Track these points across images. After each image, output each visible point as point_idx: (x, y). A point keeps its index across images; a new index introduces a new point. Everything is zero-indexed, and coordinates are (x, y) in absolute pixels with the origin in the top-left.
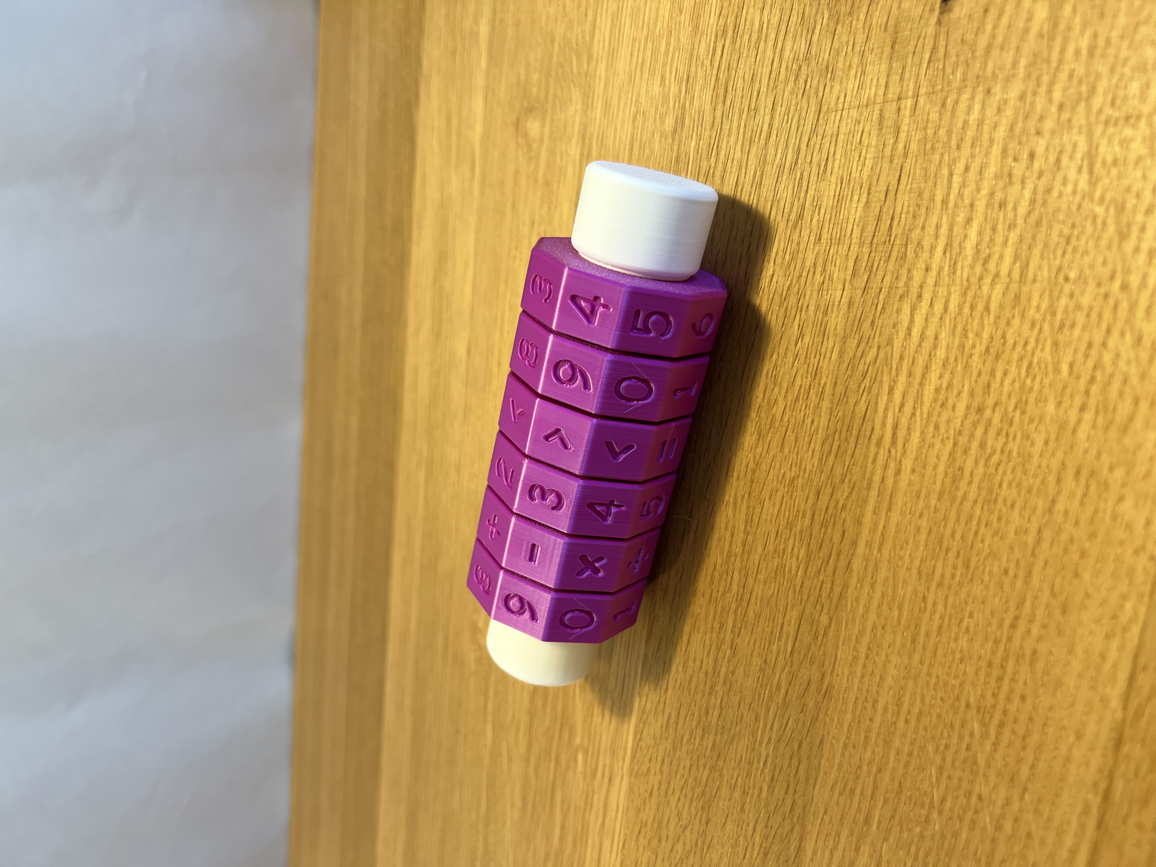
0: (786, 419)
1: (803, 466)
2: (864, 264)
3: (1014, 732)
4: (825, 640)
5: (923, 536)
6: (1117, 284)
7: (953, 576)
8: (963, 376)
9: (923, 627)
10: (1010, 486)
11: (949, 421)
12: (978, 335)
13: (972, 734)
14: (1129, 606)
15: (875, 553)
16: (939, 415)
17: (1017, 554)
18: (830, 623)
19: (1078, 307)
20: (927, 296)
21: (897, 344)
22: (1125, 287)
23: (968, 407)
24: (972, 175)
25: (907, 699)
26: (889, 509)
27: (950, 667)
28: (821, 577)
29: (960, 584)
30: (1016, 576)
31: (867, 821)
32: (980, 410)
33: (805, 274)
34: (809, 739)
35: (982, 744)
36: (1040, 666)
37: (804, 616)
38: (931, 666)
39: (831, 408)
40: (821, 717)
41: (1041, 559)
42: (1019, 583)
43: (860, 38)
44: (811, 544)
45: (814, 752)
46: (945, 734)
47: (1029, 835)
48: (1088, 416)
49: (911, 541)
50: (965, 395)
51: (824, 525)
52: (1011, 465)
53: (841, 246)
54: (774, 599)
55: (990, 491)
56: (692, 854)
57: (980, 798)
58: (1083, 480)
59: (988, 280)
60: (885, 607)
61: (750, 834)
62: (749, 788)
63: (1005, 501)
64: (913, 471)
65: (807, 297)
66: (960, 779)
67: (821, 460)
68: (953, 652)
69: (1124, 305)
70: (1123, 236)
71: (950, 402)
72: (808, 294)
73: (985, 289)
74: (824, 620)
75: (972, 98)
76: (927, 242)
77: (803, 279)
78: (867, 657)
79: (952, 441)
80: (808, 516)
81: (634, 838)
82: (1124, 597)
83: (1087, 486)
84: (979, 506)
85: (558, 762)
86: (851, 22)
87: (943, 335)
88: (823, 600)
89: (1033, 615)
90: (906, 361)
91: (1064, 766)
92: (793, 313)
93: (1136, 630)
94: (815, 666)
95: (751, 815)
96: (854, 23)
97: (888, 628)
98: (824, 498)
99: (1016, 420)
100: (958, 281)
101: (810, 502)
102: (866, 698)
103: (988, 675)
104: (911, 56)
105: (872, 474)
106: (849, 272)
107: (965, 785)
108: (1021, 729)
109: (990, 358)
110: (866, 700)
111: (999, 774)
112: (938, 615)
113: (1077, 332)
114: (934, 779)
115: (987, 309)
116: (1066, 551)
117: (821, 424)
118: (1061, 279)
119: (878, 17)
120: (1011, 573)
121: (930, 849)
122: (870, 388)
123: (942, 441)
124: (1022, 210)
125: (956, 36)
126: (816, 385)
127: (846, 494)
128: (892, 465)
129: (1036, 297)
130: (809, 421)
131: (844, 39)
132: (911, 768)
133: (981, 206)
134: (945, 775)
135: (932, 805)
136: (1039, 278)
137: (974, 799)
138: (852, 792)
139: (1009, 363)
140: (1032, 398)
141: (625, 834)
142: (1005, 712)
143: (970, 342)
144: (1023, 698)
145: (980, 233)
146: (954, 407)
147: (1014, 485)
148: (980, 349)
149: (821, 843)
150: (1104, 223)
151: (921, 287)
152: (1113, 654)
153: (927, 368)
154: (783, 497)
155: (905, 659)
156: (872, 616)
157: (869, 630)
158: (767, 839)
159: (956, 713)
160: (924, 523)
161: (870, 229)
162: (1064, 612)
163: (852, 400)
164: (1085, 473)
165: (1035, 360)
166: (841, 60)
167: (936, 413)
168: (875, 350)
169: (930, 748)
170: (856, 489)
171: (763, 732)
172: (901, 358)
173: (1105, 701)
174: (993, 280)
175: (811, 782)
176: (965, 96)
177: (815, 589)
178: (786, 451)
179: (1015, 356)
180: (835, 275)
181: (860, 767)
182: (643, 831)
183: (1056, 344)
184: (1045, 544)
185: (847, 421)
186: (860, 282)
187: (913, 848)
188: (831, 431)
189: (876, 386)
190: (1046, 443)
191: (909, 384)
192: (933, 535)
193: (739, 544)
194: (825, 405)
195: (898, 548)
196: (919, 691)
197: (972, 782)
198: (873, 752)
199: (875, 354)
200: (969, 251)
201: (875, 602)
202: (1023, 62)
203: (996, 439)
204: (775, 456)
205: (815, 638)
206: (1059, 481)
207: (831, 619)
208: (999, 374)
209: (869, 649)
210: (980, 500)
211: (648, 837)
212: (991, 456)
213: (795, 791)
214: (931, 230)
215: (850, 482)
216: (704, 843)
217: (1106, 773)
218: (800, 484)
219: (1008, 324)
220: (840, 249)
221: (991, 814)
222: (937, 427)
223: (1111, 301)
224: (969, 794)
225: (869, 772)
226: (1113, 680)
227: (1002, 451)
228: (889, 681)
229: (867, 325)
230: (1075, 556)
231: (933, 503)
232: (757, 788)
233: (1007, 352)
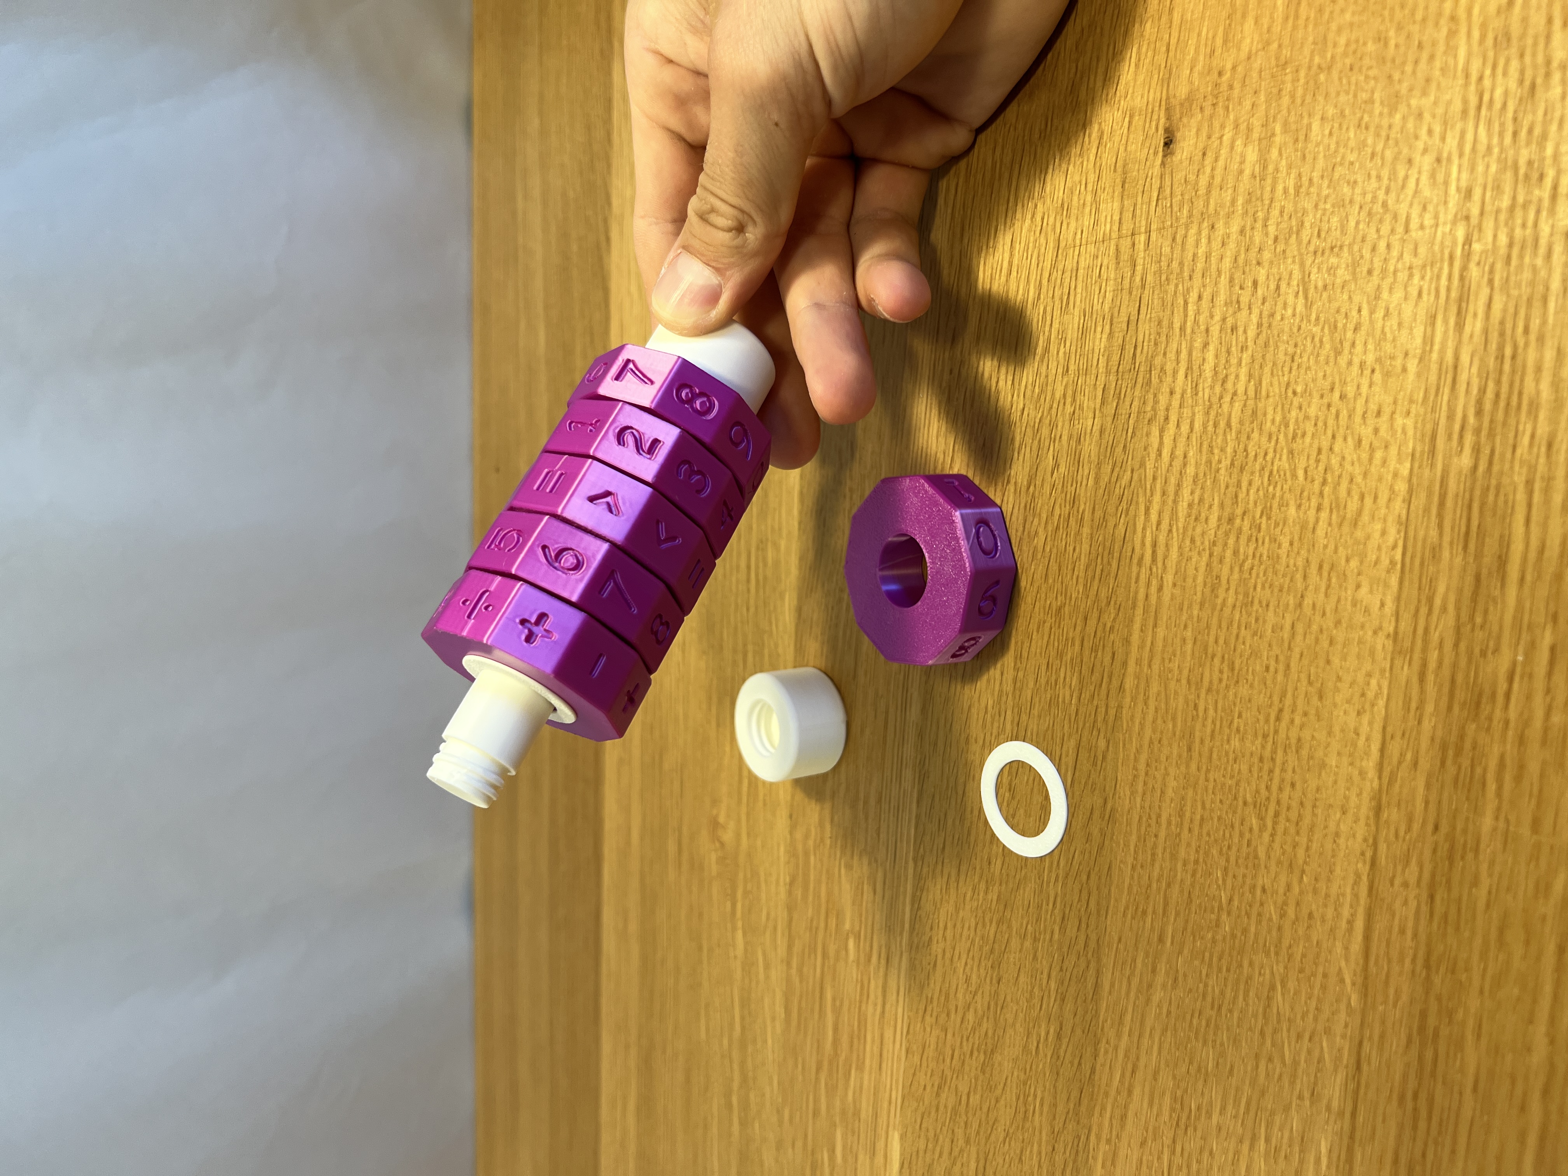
0: (1048, 549)
1: (1069, 594)
2: (1112, 393)
3: (1288, 820)
4: (1104, 764)
5: (1189, 647)
6: (1337, 394)
7: (1221, 680)
8: (1213, 490)
9: (1197, 734)
10: (1263, 587)
11: (1203, 533)
12: (1222, 450)
13: (1251, 830)
14: (1374, 682)
15: (1145, 670)
16: (1194, 529)
17: (1276, 650)
18: (1108, 747)
19: (1307, 417)
20: (1173, 418)
21: (1149, 465)
22: (1342, 397)
23: (1219, 519)
24: (1205, 303)
25: (1188, 808)
26: (1155, 625)
27: (1225, 769)
28: (1095, 703)
29: (1227, 687)
30: (1276, 672)
31: (1161, 940)
32: (1231, 520)
33: (1055, 405)
34: (1096, 869)
35: (1260, 837)
36: (1304, 753)
37: (1082, 744)
38: (1208, 771)
39: (1092, 534)
40: (1107, 842)
41: (1297, 651)
42: (1280, 677)
43: (1091, 176)
44: (1083, 671)
45: (1103, 881)
46: (1227, 835)
47: (1310, 916)
48: (1324, 515)
49: (1178, 653)
50: (1215, 507)
51: (1094, 650)
52: (1263, 567)
53: (1088, 376)
54: (1050, 732)
55: (1246, 595)
56: (985, 1020)
57: (1264, 890)
58: (1325, 574)
59: (1227, 399)
60: (1159, 721)
61: (1045, 982)
62: (1040, 933)
63: (1260, 602)
64: (1174, 585)
65: (1059, 428)
66: (1244, 876)
67: (1085, 585)
68: (1227, 754)
69: (1344, 414)
70: (1338, 353)
71: (1203, 515)
72: (1060, 424)
73: (1226, 407)
74: (1102, 744)
75: (1199, 233)
76: (1169, 367)
77: (1054, 411)
78: (1147, 774)
79: (1208, 552)
80: (1077, 643)
81: (920, 1019)
82: (1369, 675)
83: (1329, 579)
84: (1238, 609)
85: (825, 955)
86: (1082, 163)
87: (1191, 454)
88: (1099, 724)
89: (1294, 704)
90: (1159, 481)
91: (1335, 841)
92: (1047, 444)
93: (1381, 703)
94: (1097, 792)
95: (1044, 963)
96: (1085, 163)
97: (1165, 741)
98: (1092, 623)
99: (1264, 526)
100: (1201, 401)
101: (1078, 628)
102: (1149, 815)
103: (1260, 769)
104: (1140, 195)
105: (1136, 593)
106: (1099, 400)
107: (1248, 881)
108: (1293, 816)
109: (1236, 471)
110: (1150, 817)
111: (1279, 863)
112: (1210, 720)
113: (1308, 440)
114: (1220, 882)
115: (1229, 425)
116: (1317, 640)
117: (1083, 551)
118: (1290, 394)
119: (1107, 160)
120: (1272, 669)
121: (1223, 952)
122: (1128, 510)
123: (1199, 553)
124: (1251, 334)
125: (1179, 176)
126: (1075, 512)
127: (1112, 616)
128: (1154, 583)
129: (1270, 410)
130: (1071, 548)
131: (1077, 178)
132: (1198, 875)
133: (1215, 330)
134: (1230, 874)
135: (1220, 908)
136: (1271, 394)
137: (1258, 892)
138: (1144, 913)
139: (1252, 473)
140: (1275, 505)
141: (909, 1017)
142: (1278, 802)
143: (1217, 458)
144: (1293, 785)
145: (1217, 356)
146: (1207, 519)
147: (1267, 585)
148: (1225, 463)
149: (1117, 974)
150: (1321, 341)
151: (1167, 410)
152: (1365, 729)
153: (1179, 485)
154: (1051, 628)
155: (1183, 768)
156: (1148, 732)
157: (1146, 746)
158: (1063, 983)
159: (1235, 812)
160: (1189, 634)
161: (1115, 358)
162: (1321, 698)
163: (1111, 524)
164: (1326, 567)
165: (1275, 468)
166: (1074, 197)
167: (1191, 527)
168: (1129, 473)
169: (1215, 852)
170: (1122, 609)
171: (1050, 871)
172: (1154, 478)
173: (1362, 773)
174: (1232, 398)
175: (1103, 912)
176: (1193, 231)
177: (1090, 715)
178: (1050, 581)
179: (1258, 467)
180: (1085, 405)
181: (1150, 886)
182: (929, 1009)
183: (1291, 452)
184: (1299, 638)
185: (1108, 544)
186: (1110, 409)
187: (1207, 954)
188: (1093, 556)
189: (1133, 507)
190: (1291, 544)
191: (1164, 503)
192: (1198, 643)
193: (1010, 682)
194: (1086, 530)
195: (1167, 661)
196: (1198, 798)
197: (1254, 877)
198: (1161, 868)
199: (1129, 478)
200: (1208, 373)
201: (1150, 718)
202: (1241, 200)
203: (1248, 545)
204: (1039, 588)
205: (1095, 764)
206: (1305, 577)
207: (1108, 742)
208: (1244, 485)
209: (1148, 765)
210: (1238, 604)
211: (935, 1014)
212: (1244, 561)
213: (1088, 926)
214: (1172, 356)
215: (1115, 603)
216: (996, 1004)
217: (1371, 841)
218: (1067, 612)
219: (1248, 438)
220: (1088, 379)
221: (1275, 903)
222: (1193, 541)
223: (1333, 410)
224: (1253, 887)
225: (1159, 889)
226: (1367, 754)
227: (1254, 556)
228: (1170, 793)
229: (1119, 449)
230: (1325, 644)
231: (1195, 613)
232: (1049, 932)
233: (1250, 464)
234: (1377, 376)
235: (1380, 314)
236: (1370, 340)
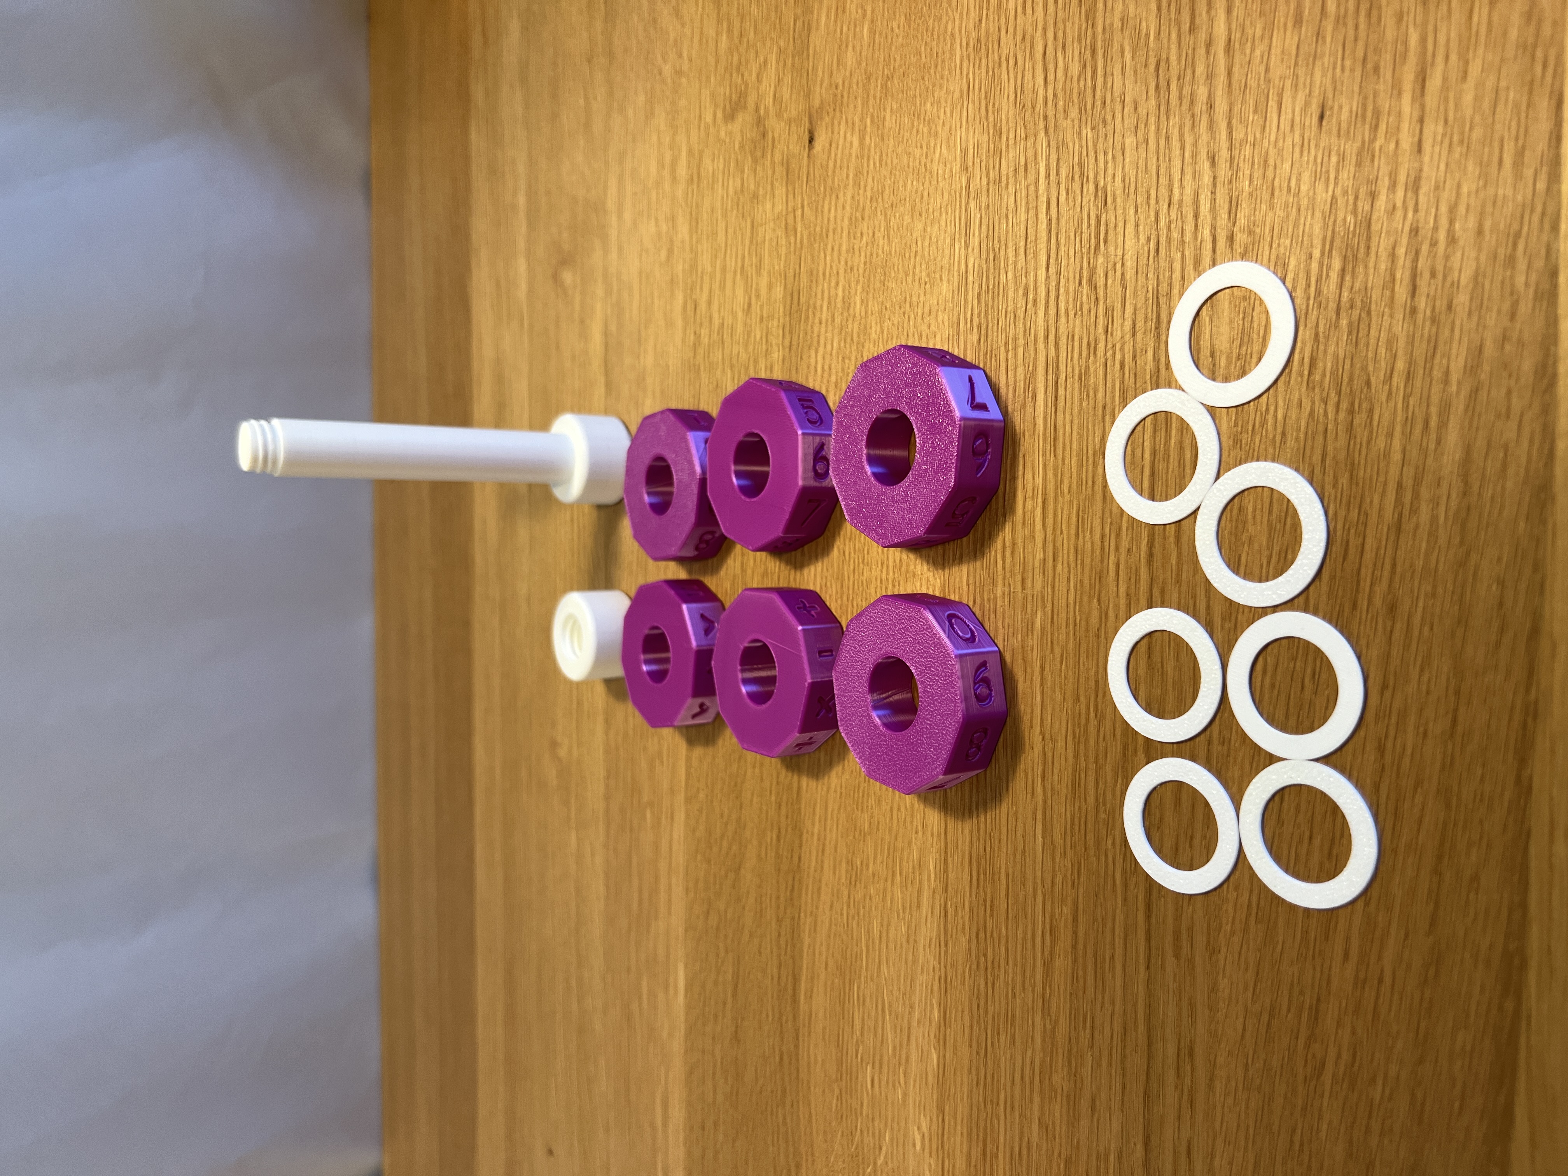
2: (788, 330)
6: (908, 304)
12: (850, 359)
19: (893, 325)
20: (822, 342)
43: (770, 172)
53: (774, 321)
59: (850, 321)
70: (907, 275)
73: (850, 326)
75: (830, 203)
76: (818, 304)
81: (693, 859)
85: (631, 827)
96: (765, 162)
100: (836, 325)
104: (797, 181)
115: (852, 340)
118: (884, 310)
119: (778, 157)
124: (861, 271)
125: (818, 163)
129: (873, 324)
131: (761, 174)
133: (842, 271)
136: (874, 312)
141: (687, 861)
145: (844, 291)
150: (898, 268)
151: (819, 336)
161: (788, 303)
166: (761, 190)
174: (853, 320)
176: (827, 202)
182: (699, 848)
200: (839, 305)
202: (851, 175)
211: (702, 851)
214: (819, 296)
219: (863, 347)
234: (928, 286)
235: (926, 244)
236: (923, 263)
